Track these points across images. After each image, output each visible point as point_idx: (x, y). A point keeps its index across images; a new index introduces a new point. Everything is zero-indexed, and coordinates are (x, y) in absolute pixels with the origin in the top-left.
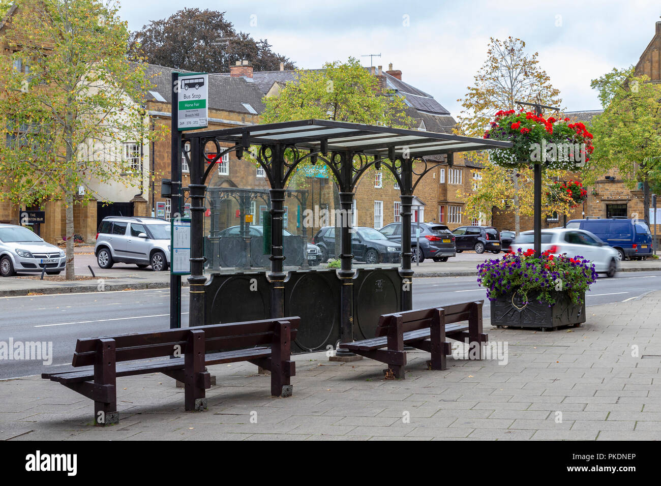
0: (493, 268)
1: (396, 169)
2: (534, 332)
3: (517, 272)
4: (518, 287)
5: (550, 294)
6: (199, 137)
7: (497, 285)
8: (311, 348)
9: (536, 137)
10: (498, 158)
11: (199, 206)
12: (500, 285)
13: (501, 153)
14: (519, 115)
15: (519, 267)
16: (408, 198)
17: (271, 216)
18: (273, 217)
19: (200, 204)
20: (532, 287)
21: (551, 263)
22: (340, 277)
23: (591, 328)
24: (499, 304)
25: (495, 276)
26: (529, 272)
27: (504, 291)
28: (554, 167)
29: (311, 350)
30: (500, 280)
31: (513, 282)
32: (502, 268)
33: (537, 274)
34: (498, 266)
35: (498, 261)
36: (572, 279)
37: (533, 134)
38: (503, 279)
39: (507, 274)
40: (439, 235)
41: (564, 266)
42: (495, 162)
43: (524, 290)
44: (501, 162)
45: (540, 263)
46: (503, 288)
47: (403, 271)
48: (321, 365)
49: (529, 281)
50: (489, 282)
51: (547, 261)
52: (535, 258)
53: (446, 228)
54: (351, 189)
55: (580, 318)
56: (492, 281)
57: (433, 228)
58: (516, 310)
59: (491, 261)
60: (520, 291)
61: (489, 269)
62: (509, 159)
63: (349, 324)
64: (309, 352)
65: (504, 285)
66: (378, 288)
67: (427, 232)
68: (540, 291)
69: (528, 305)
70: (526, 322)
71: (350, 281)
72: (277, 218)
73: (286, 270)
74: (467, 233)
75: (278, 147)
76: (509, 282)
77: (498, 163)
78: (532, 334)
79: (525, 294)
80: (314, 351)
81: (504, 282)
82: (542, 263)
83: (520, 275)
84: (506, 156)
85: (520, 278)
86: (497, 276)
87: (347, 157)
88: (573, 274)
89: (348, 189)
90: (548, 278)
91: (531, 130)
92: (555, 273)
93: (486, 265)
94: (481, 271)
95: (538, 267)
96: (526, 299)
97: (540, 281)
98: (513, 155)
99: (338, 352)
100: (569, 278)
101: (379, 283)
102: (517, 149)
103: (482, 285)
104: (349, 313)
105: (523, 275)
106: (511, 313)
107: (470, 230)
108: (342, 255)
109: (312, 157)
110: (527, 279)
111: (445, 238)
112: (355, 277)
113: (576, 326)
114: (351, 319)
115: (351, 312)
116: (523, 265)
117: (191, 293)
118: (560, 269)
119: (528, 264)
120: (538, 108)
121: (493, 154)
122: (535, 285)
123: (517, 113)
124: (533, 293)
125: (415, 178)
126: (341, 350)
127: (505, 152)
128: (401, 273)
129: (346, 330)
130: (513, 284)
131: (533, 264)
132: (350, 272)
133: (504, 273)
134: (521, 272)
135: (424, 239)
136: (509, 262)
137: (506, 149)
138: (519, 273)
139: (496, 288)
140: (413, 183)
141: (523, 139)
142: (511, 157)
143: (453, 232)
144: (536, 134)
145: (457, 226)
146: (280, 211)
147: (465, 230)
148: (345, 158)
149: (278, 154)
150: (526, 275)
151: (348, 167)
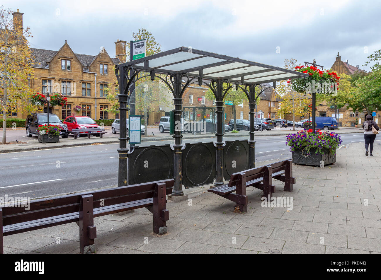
0: (293, 138)
1: (247, 91)
2: (313, 167)
3: (304, 140)
4: (305, 146)
5: (321, 150)
6: (123, 66)
7: (295, 146)
8: (198, 184)
9: (315, 77)
10: (297, 88)
11: (123, 107)
12: (297, 145)
13: (298, 86)
14: (306, 68)
15: (306, 137)
16: (253, 105)
17: (174, 113)
18: (175, 114)
20: (312, 147)
21: (320, 136)
22: (215, 146)
23: (339, 166)
24: (295, 154)
25: (294, 141)
26: (311, 140)
27: (298, 148)
29: (198, 185)
30: (296, 143)
31: (303, 144)
32: (298, 138)
33: (315, 141)
34: (295, 137)
35: (295, 134)
36: (331, 143)
37: (313, 76)
38: (298, 143)
39: (300, 140)
40: (268, 122)
41: (327, 137)
43: (308, 148)
44: (298, 90)
45: (315, 136)
46: (298, 147)
48: (204, 193)
49: (310, 144)
50: (291, 144)
52: (312, 133)
53: (271, 120)
54: (222, 100)
55: (333, 161)
56: (292, 144)
57: (266, 120)
58: (304, 157)
59: (292, 134)
60: (306, 148)
61: (291, 138)
62: (302, 88)
63: (221, 170)
64: (197, 186)
65: (298, 146)
66: (237, 150)
67: (264, 121)
68: (316, 149)
69: (309, 155)
70: (309, 163)
71: (221, 147)
72: (177, 115)
73: (183, 143)
75: (178, 75)
76: (301, 144)
77: (296, 90)
78: (312, 169)
79: (309, 150)
80: (200, 185)
81: (298, 144)
82: (316, 136)
83: (306, 141)
84: (300, 87)
85: (306, 143)
86: (295, 142)
87: (220, 83)
88: (332, 141)
89: (220, 99)
90: (320, 143)
91: (312, 74)
92: (324, 141)
93: (290, 136)
94: (287, 139)
95: (315, 138)
96: (309, 152)
97: (317, 145)
98: (304, 87)
99: (215, 184)
101: (238, 148)
103: (288, 145)
105: (308, 141)
106: (302, 158)
107: (278, 120)
108: (217, 134)
109: (199, 82)
110: (310, 143)
112: (224, 145)
113: (332, 164)
114: (222, 167)
115: (221, 164)
116: (308, 136)
117: (119, 159)
118: (325, 139)
119: (310, 136)
120: (314, 65)
121: (294, 86)
122: (314, 146)
123: (305, 67)
124: (313, 150)
125: (256, 95)
126: (217, 183)
127: (300, 85)
128: (249, 142)
129: (219, 173)
130: (303, 145)
131: (312, 136)
132: (221, 143)
133: (299, 140)
134: (307, 140)
136: (301, 135)
137: (300, 84)
138: (306, 140)
139: (294, 147)
140: (255, 98)
141: (309, 78)
142: (303, 88)
143: (273, 121)
144: (315, 76)
146: (179, 111)
147: (276, 120)
148: (219, 84)
149: (178, 79)
151: (220, 88)
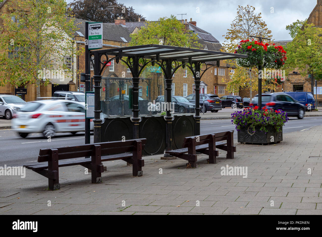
0: (239, 115)
1: (192, 68)
3: (250, 117)
4: (251, 124)
5: (265, 128)
6: (98, 53)
7: (240, 123)
9: (259, 53)
10: (241, 63)
11: (98, 86)
12: (242, 123)
13: (242, 61)
14: (251, 42)
15: (251, 114)
16: (198, 82)
18: (134, 91)
20: (257, 124)
22: (165, 120)
24: (241, 132)
25: (239, 119)
26: (256, 117)
27: (244, 126)
28: (268, 67)
29: (152, 154)
30: (242, 121)
31: (248, 121)
32: (243, 115)
33: (259, 118)
34: (241, 114)
35: (241, 112)
36: (276, 120)
37: (258, 51)
38: (243, 120)
39: (245, 118)
40: (214, 100)
41: (272, 114)
42: (240, 65)
43: (254, 126)
44: (243, 65)
46: (243, 125)
47: (196, 117)
48: (157, 161)
49: (256, 121)
50: (237, 122)
51: (265, 112)
52: (259, 110)
53: (217, 96)
54: (171, 78)
55: (280, 139)
56: (238, 121)
57: (211, 97)
58: (250, 135)
59: (238, 112)
60: (251, 126)
61: (237, 116)
62: (246, 63)
63: (170, 142)
65: (244, 123)
66: (184, 125)
67: (208, 98)
68: (261, 126)
69: (255, 133)
70: (254, 141)
71: (171, 121)
72: (136, 92)
73: (140, 116)
74: (227, 99)
75: (136, 58)
76: (246, 122)
77: (241, 65)
81: (243, 122)
82: (262, 113)
83: (251, 118)
84: (245, 62)
85: (251, 120)
86: (241, 119)
88: (277, 118)
89: (169, 77)
90: (265, 120)
91: (257, 49)
92: (268, 117)
93: (235, 114)
94: (233, 116)
95: (260, 114)
96: (254, 130)
97: (261, 121)
98: (249, 62)
99: (165, 155)
100: (275, 120)
101: (184, 122)
102: (250, 59)
103: (233, 123)
104: (170, 137)
105: (253, 118)
106: (247, 137)
107: (229, 97)
109: (152, 63)
111: (216, 101)
112: (173, 120)
113: (278, 142)
114: (171, 140)
116: (253, 113)
117: (94, 127)
118: (271, 115)
119: (256, 113)
120: (260, 39)
121: (239, 61)
122: (259, 123)
124: (258, 127)
127: (244, 60)
129: (169, 145)
132: (170, 117)
133: (244, 118)
134: (252, 117)
135: (207, 101)
136: (246, 112)
137: (245, 59)
138: (251, 117)
139: (240, 124)
141: (253, 54)
142: (247, 63)
143: (221, 98)
144: (259, 52)
145: (223, 95)
146: (137, 88)
147: (226, 97)
148: (168, 63)
149: (136, 61)
150: (254, 118)
151: (169, 67)
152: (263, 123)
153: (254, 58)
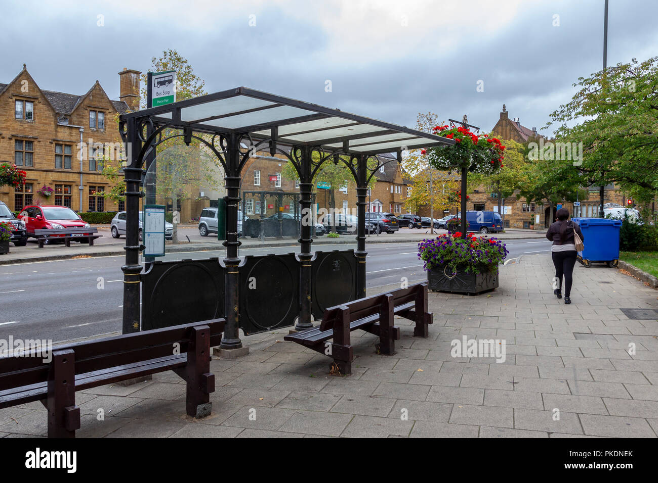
0: (430, 246)
1: (353, 165)
2: (461, 296)
4: (449, 261)
5: (475, 267)
6: (134, 118)
7: (432, 260)
8: (268, 326)
9: (465, 146)
10: (436, 163)
11: (133, 191)
12: (435, 259)
13: (438, 159)
14: (451, 130)
15: (451, 245)
16: (363, 190)
17: (225, 203)
18: (227, 204)
19: (135, 188)
20: (460, 261)
21: (474, 243)
22: (298, 260)
23: (503, 292)
24: (434, 274)
25: (431, 252)
26: (458, 249)
27: (437, 264)
28: (479, 172)
29: (268, 328)
30: (435, 255)
31: (446, 257)
32: (437, 246)
33: (465, 251)
34: (434, 245)
35: (433, 240)
36: (492, 256)
37: (463, 143)
38: (437, 255)
39: (441, 251)
40: (390, 219)
41: (484, 245)
42: (433, 166)
43: (454, 264)
44: (438, 165)
45: (466, 243)
46: (437, 262)
47: (358, 252)
48: (278, 342)
49: (458, 257)
50: (426, 256)
51: (472, 242)
52: (461, 239)
53: (394, 215)
54: (310, 180)
55: (494, 284)
56: (429, 256)
57: (387, 216)
58: (447, 279)
59: (428, 241)
60: (451, 264)
61: (426, 247)
62: (444, 164)
63: (308, 302)
64: (266, 330)
65: (438, 260)
66: (335, 268)
67: (384, 218)
68: (467, 265)
69: (456, 275)
70: (455, 288)
71: (308, 263)
72: (232, 205)
73: (241, 256)
75: (233, 137)
76: (442, 257)
77: (435, 167)
78: (461, 298)
79: (455, 267)
80: (271, 329)
81: (437, 257)
83: (451, 252)
84: (441, 161)
85: (451, 254)
86: (433, 252)
87: (306, 151)
88: (492, 252)
89: (307, 180)
90: (473, 255)
91: (461, 140)
92: (479, 251)
93: (425, 244)
94: (421, 248)
95: (465, 246)
96: (455, 271)
97: (468, 258)
98: (448, 161)
99: (297, 326)
100: (490, 255)
101: (337, 263)
102: (451, 156)
103: (421, 259)
104: (307, 292)
105: (454, 252)
106: (444, 281)
107: (405, 217)
108: (301, 239)
109: (271, 149)
110: (457, 255)
112: (313, 259)
113: (492, 290)
114: (309, 298)
115: (309, 290)
116: (454, 244)
117: (125, 283)
118: (482, 248)
119: (457, 244)
120: (465, 126)
121: (431, 159)
122: (463, 260)
123: (449, 128)
124: (461, 267)
125: (369, 173)
126: (300, 325)
127: (441, 158)
128: (357, 254)
129: (304, 307)
130: (445, 259)
131: (461, 243)
132: (309, 255)
133: (439, 250)
134: (453, 250)
136: (442, 242)
137: (442, 156)
138: (451, 250)
139: (431, 262)
140: (367, 178)
141: (455, 147)
142: (446, 162)
143: (397, 217)
144: (465, 144)
145: (399, 214)
146: (235, 198)
147: (403, 216)
148: (305, 152)
149: (233, 143)
150: (456, 252)
151: (307, 159)
152: (470, 260)
153: (457, 154)
